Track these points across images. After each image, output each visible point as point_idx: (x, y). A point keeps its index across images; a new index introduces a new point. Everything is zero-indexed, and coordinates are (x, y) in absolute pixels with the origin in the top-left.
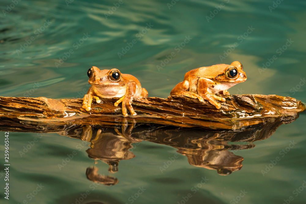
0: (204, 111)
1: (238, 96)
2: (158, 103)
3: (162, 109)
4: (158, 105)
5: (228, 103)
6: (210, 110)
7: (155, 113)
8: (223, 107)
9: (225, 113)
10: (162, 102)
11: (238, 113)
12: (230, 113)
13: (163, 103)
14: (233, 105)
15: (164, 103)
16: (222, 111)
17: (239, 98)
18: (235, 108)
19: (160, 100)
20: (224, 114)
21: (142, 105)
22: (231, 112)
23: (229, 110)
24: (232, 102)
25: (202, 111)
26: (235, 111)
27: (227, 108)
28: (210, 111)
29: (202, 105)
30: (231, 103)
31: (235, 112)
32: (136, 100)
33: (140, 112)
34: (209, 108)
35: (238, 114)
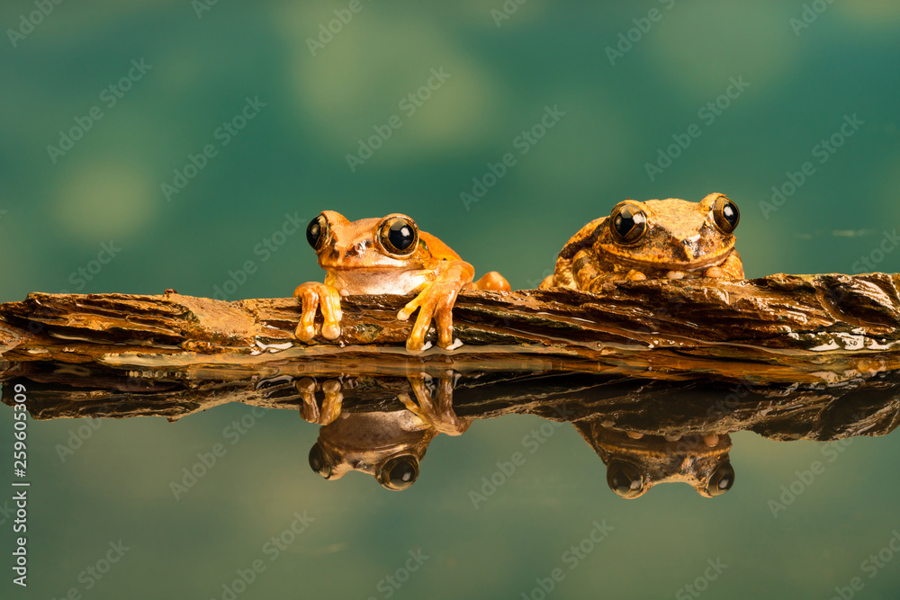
0: (724, 330)
1: (839, 279)
2: (569, 308)
3: (584, 328)
4: (569, 314)
5: (805, 304)
6: (746, 326)
7: (559, 342)
8: (789, 316)
9: (796, 336)
10: (582, 303)
11: (839, 335)
12: (813, 336)
13: (587, 308)
14: (822, 309)
15: (591, 305)
16: (788, 329)
17: (844, 284)
18: (831, 320)
19: (577, 298)
20: (795, 340)
21: (517, 313)
22: (816, 333)
23: (812, 327)
24: (820, 298)
25: (717, 331)
26: (829, 330)
27: (803, 319)
28: (747, 331)
29: (721, 311)
30: (816, 302)
31: (829, 332)
32: (496, 298)
33: (508, 337)
34: (742, 321)
35: (841, 339)
